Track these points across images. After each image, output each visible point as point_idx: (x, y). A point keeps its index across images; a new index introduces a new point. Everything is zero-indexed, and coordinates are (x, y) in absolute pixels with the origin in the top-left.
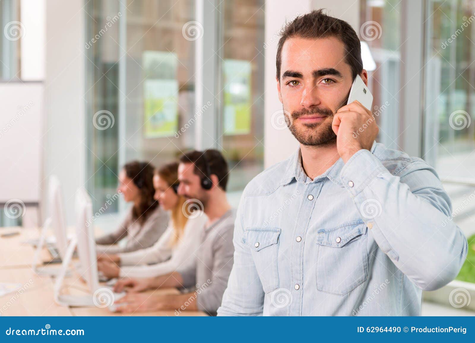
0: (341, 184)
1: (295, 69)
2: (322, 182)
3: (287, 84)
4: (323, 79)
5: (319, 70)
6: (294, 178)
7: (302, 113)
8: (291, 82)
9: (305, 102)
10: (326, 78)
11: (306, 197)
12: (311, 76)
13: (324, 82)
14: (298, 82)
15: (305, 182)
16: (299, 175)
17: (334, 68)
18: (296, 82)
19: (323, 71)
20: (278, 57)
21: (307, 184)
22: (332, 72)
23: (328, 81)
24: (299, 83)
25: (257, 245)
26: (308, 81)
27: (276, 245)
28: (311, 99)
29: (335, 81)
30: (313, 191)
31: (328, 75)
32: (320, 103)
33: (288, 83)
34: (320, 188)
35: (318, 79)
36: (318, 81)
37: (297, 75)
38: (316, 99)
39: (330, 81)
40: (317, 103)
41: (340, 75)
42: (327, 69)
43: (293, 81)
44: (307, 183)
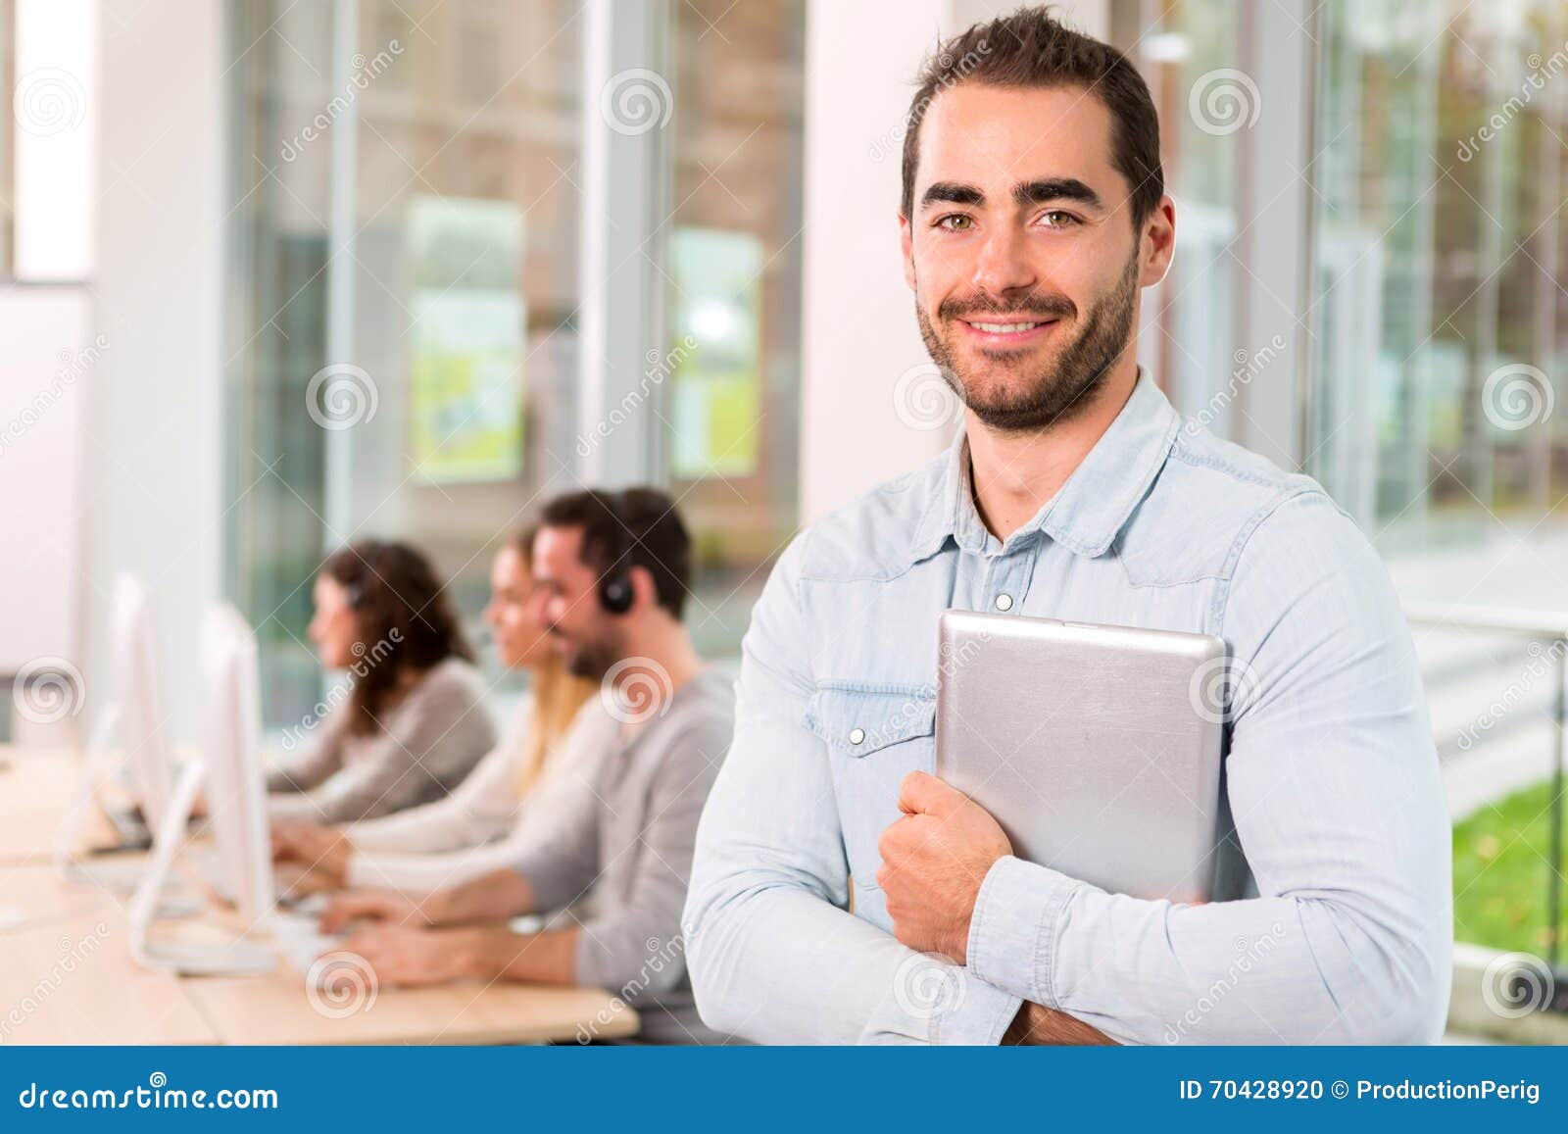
0: (1085, 547)
1: (963, 179)
2: (1032, 551)
3: (935, 226)
4: (1044, 212)
5: (1035, 181)
6: (951, 537)
7: (975, 308)
8: (948, 217)
9: (988, 278)
10: (1054, 210)
11: (992, 600)
12: (1010, 199)
13: (1046, 221)
14: (968, 218)
15: (985, 549)
16: (965, 530)
17: (1079, 179)
18: (962, 220)
19: (1046, 186)
20: (911, 145)
21: (989, 558)
22: (1073, 189)
23: (1058, 219)
24: (972, 224)
25: (857, 736)
26: (999, 213)
27: (930, 739)
28: (1008, 268)
29: (1079, 221)
30: (1009, 581)
31: (1062, 199)
32: (1035, 281)
33: (938, 223)
34: (1028, 570)
35: (1031, 212)
36: (1029, 218)
37: (966, 195)
38: (1022, 268)
39: (1065, 218)
40: (1026, 280)
41: (1098, 202)
42: (1058, 180)
43: (953, 217)
44: (988, 554)
